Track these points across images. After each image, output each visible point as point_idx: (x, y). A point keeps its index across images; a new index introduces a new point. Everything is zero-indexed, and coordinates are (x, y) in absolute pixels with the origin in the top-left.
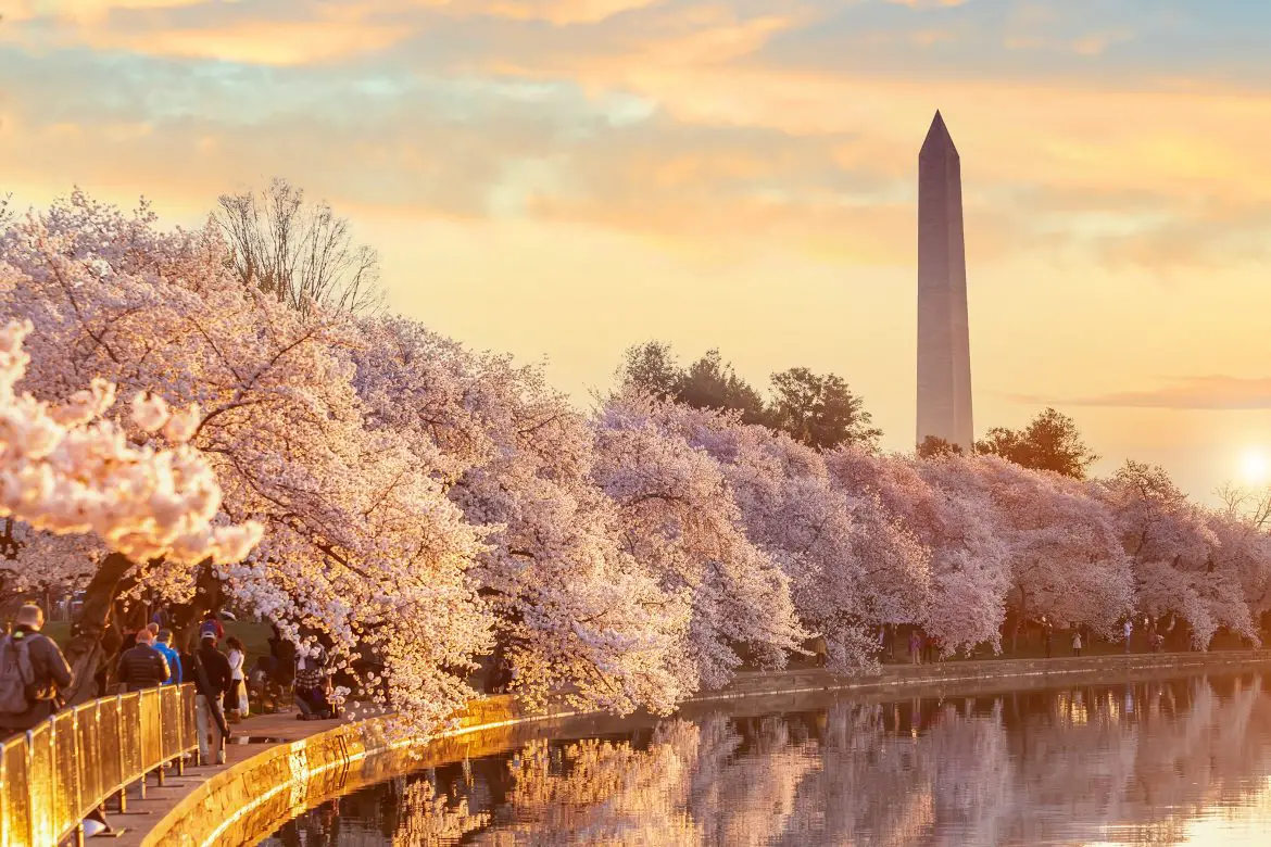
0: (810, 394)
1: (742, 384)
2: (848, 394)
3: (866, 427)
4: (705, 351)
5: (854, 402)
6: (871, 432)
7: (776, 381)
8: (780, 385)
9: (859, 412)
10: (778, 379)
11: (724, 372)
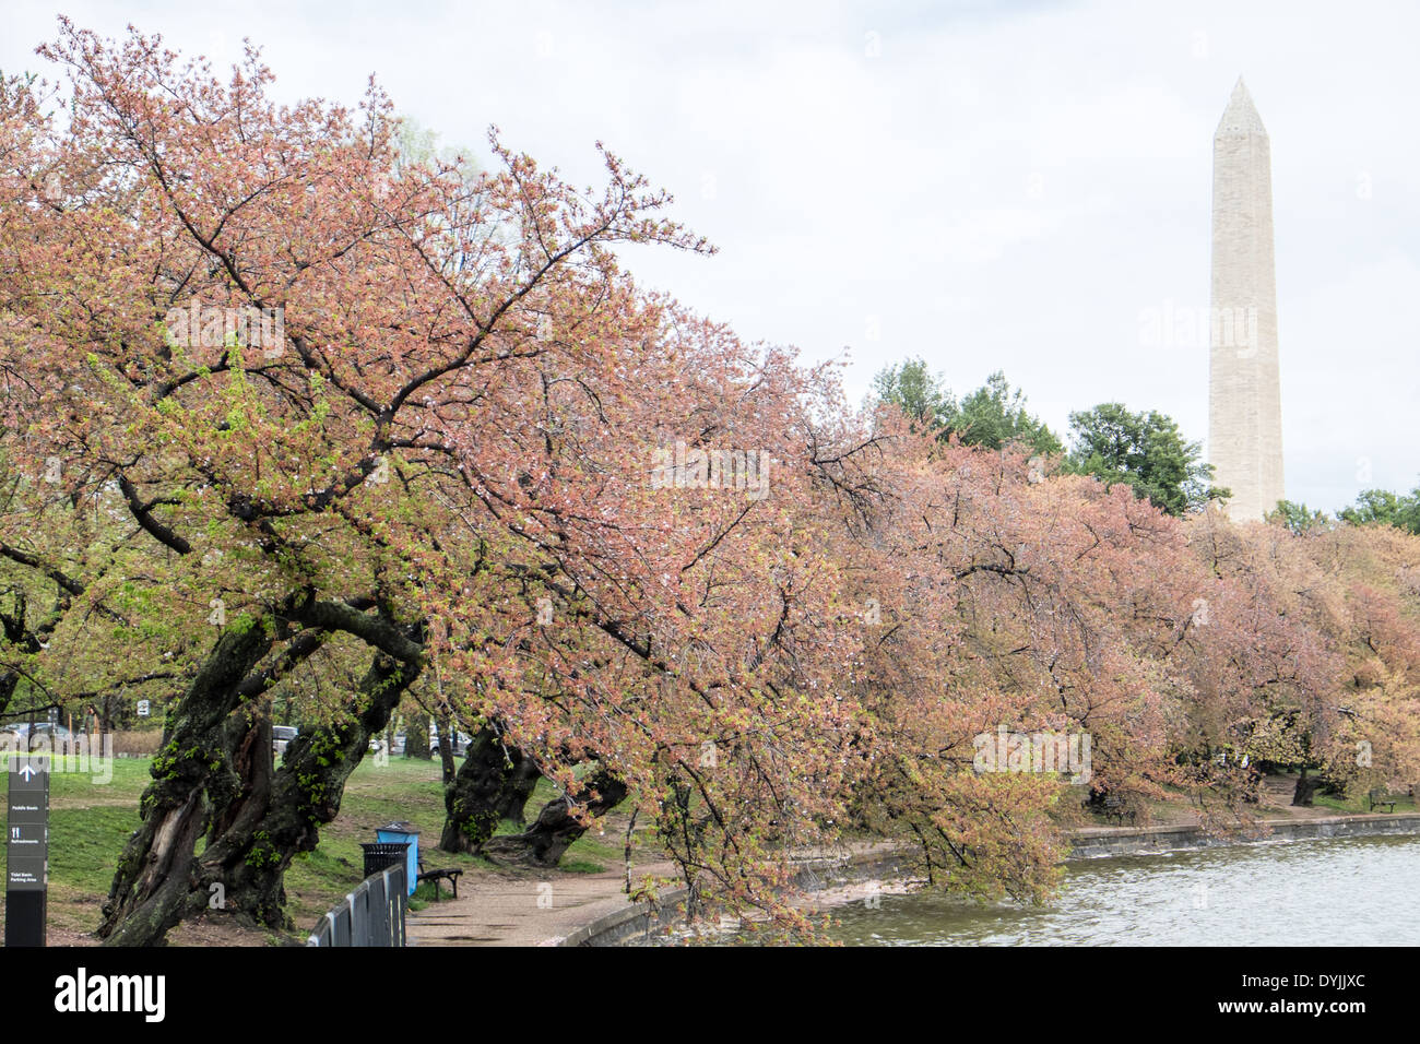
0: (1124, 439)
1: (1035, 423)
2: (1180, 439)
3: (1207, 485)
4: (986, 377)
5: (1187, 451)
6: (1212, 495)
7: (1076, 423)
8: (1083, 430)
9: (1196, 464)
10: (1080, 420)
11: (1009, 405)
